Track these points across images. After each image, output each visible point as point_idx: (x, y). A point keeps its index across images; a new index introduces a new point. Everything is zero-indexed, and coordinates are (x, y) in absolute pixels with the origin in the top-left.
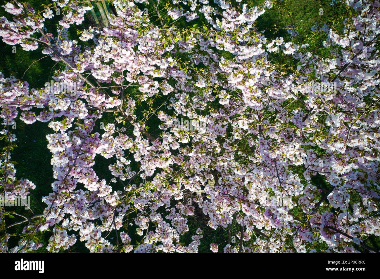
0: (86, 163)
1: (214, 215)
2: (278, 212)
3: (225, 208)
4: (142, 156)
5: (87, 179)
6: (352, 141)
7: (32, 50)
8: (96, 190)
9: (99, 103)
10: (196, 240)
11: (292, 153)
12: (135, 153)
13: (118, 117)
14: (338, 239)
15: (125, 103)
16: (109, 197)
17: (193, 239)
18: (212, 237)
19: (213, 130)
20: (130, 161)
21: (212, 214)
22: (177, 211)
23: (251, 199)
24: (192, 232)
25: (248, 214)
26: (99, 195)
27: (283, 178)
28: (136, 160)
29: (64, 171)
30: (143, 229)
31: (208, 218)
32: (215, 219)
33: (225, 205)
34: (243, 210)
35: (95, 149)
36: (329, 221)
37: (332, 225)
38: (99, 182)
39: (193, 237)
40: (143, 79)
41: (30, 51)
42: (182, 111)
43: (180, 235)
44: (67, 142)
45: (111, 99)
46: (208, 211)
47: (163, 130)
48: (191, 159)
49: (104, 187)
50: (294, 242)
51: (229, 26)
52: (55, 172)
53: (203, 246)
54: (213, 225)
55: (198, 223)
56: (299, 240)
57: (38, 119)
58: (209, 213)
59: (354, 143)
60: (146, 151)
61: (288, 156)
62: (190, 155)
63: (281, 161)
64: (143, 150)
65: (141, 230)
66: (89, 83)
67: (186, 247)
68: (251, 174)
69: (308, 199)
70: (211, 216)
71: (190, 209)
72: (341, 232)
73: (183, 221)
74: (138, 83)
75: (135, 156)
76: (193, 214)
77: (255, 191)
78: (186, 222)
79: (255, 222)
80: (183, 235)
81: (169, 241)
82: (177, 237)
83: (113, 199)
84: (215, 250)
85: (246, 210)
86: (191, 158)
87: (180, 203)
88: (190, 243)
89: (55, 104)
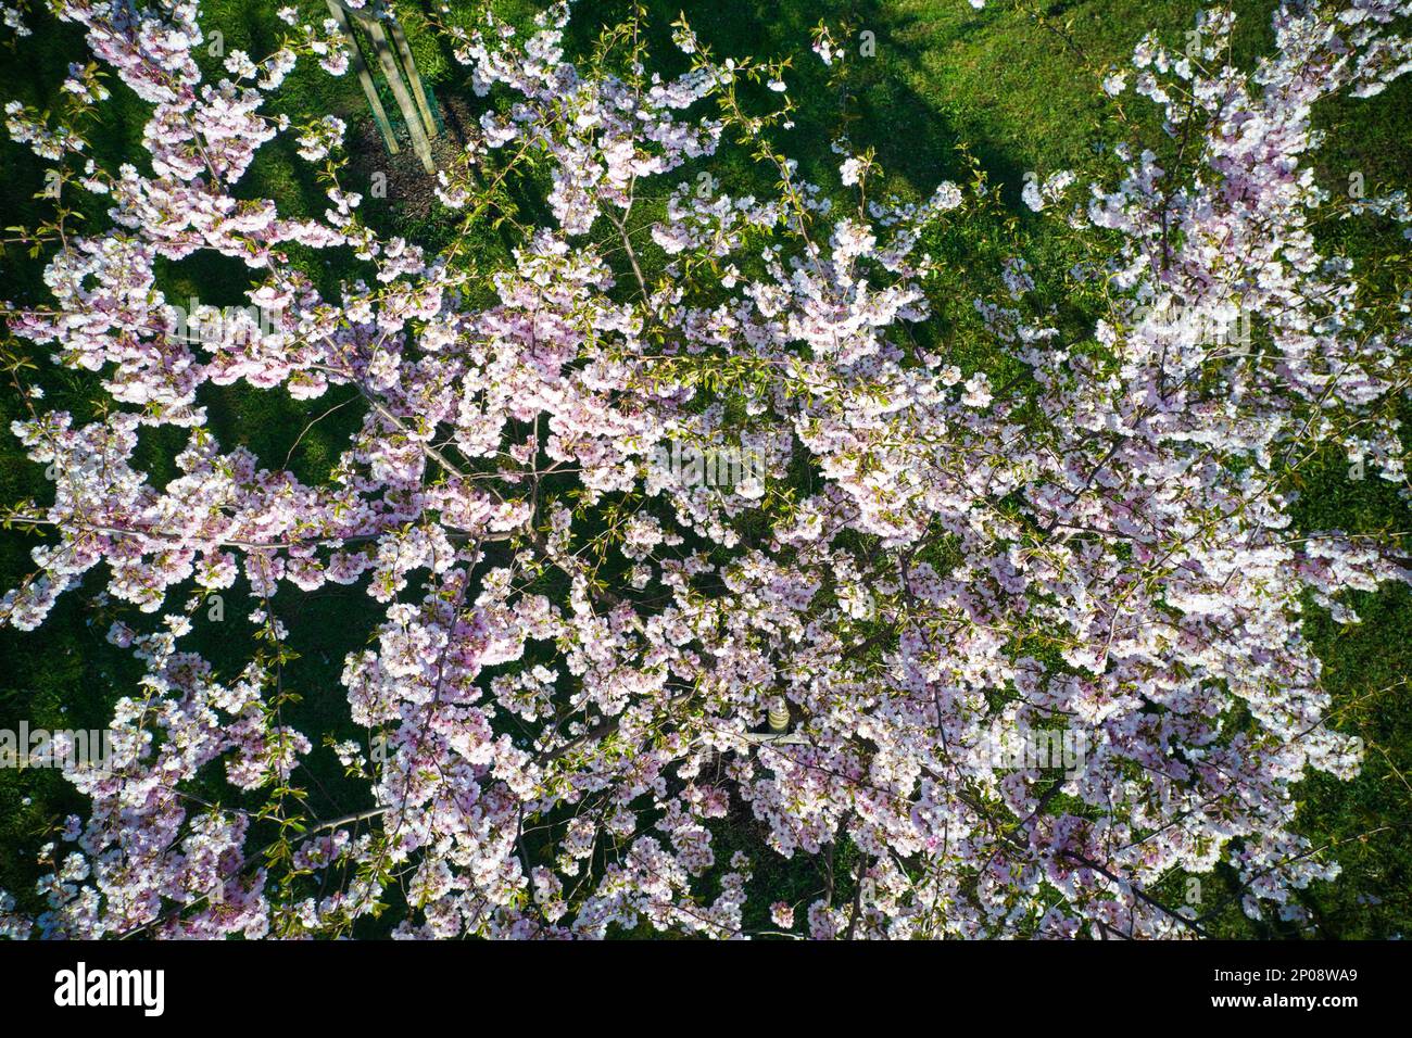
0: (462, 693)
1: (783, 821)
2: (934, 816)
3: (811, 805)
4: (592, 664)
5: (468, 735)
6: (1122, 643)
7: (314, 397)
8: (487, 762)
9: (475, 517)
10: (734, 886)
11: (979, 668)
12: (571, 652)
13: (521, 550)
14: (1087, 880)
15: (541, 518)
16: (519, 779)
17: (724, 885)
18: (783, 880)
19: (780, 596)
20: (556, 674)
21: (778, 817)
22: (686, 806)
23: (880, 778)
24: (722, 867)
25: (870, 819)
26: (494, 774)
27: (953, 730)
28: (573, 672)
29: (416, 717)
30: (578, 857)
31: (766, 826)
32: (786, 831)
33: (812, 795)
34: (860, 810)
35: (477, 653)
36: (1072, 838)
37: (1075, 847)
38: (494, 740)
39: (724, 879)
40: (591, 451)
41: (309, 399)
42: (694, 523)
43: (689, 875)
44: (425, 649)
45: (506, 507)
46: (766, 810)
47: (633, 561)
48: (721, 666)
49: (506, 754)
50: (979, 889)
51: (821, 337)
52: (355, 707)
53: (753, 911)
54: (781, 845)
55: (737, 835)
56: (991, 884)
57: (331, 577)
58: (770, 815)
59: (1125, 649)
60: (601, 649)
61: (968, 676)
62: (719, 652)
63: (950, 688)
64: (593, 647)
65: (574, 859)
66: (446, 465)
67: (704, 909)
68: (873, 721)
69: (1026, 782)
70: (775, 820)
71: (716, 798)
72: (1094, 864)
73: (701, 837)
74: (577, 464)
75: (570, 662)
76: (725, 813)
77: (890, 759)
78: (709, 839)
79: (893, 837)
80: (697, 875)
81: (660, 890)
82: (680, 879)
83: (530, 783)
84: (784, 919)
85: (866, 809)
86: (719, 661)
87: (692, 786)
88: (719, 895)
89: (395, 555)
